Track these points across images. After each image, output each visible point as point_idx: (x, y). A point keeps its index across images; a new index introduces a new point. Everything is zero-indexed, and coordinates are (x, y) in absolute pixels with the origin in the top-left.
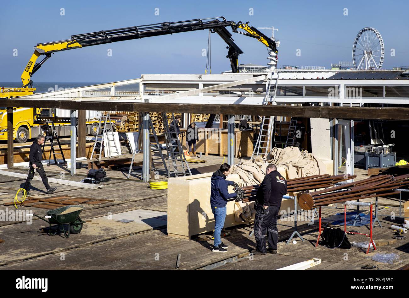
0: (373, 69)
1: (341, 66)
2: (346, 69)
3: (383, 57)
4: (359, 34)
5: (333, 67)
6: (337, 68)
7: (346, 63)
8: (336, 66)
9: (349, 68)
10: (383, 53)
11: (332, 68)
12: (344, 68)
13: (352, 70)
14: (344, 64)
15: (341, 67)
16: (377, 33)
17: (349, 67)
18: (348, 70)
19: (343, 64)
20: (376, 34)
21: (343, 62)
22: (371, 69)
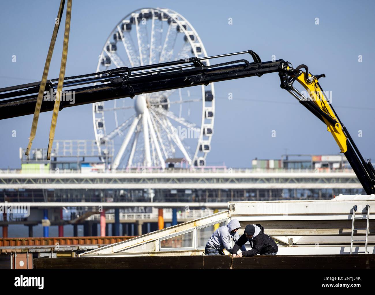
0: (177, 165)
1: (55, 159)
2: (75, 169)
3: (211, 126)
4: (119, 29)
5: (28, 162)
6: (42, 166)
7: (74, 143)
8: (39, 155)
9: (87, 164)
10: (211, 114)
11: (24, 166)
12: (69, 163)
13: (98, 170)
14: (68, 148)
15: (58, 160)
16: (187, 33)
17: (86, 161)
18: (86, 172)
19: (65, 150)
20: (186, 39)
21: (65, 141)
22: (171, 166)
